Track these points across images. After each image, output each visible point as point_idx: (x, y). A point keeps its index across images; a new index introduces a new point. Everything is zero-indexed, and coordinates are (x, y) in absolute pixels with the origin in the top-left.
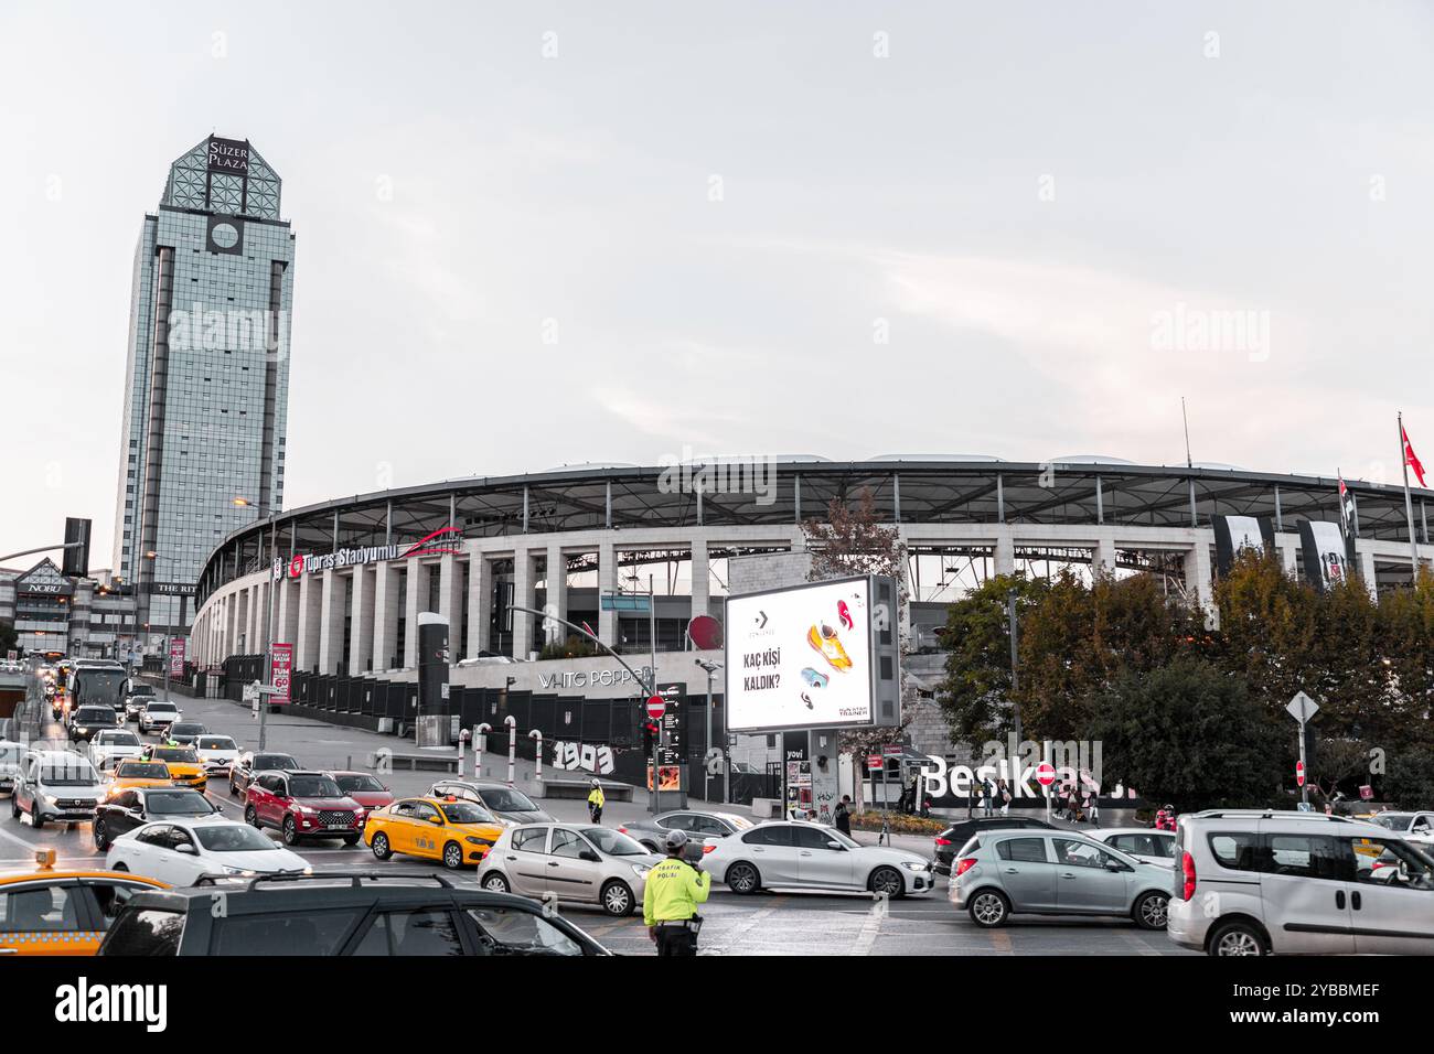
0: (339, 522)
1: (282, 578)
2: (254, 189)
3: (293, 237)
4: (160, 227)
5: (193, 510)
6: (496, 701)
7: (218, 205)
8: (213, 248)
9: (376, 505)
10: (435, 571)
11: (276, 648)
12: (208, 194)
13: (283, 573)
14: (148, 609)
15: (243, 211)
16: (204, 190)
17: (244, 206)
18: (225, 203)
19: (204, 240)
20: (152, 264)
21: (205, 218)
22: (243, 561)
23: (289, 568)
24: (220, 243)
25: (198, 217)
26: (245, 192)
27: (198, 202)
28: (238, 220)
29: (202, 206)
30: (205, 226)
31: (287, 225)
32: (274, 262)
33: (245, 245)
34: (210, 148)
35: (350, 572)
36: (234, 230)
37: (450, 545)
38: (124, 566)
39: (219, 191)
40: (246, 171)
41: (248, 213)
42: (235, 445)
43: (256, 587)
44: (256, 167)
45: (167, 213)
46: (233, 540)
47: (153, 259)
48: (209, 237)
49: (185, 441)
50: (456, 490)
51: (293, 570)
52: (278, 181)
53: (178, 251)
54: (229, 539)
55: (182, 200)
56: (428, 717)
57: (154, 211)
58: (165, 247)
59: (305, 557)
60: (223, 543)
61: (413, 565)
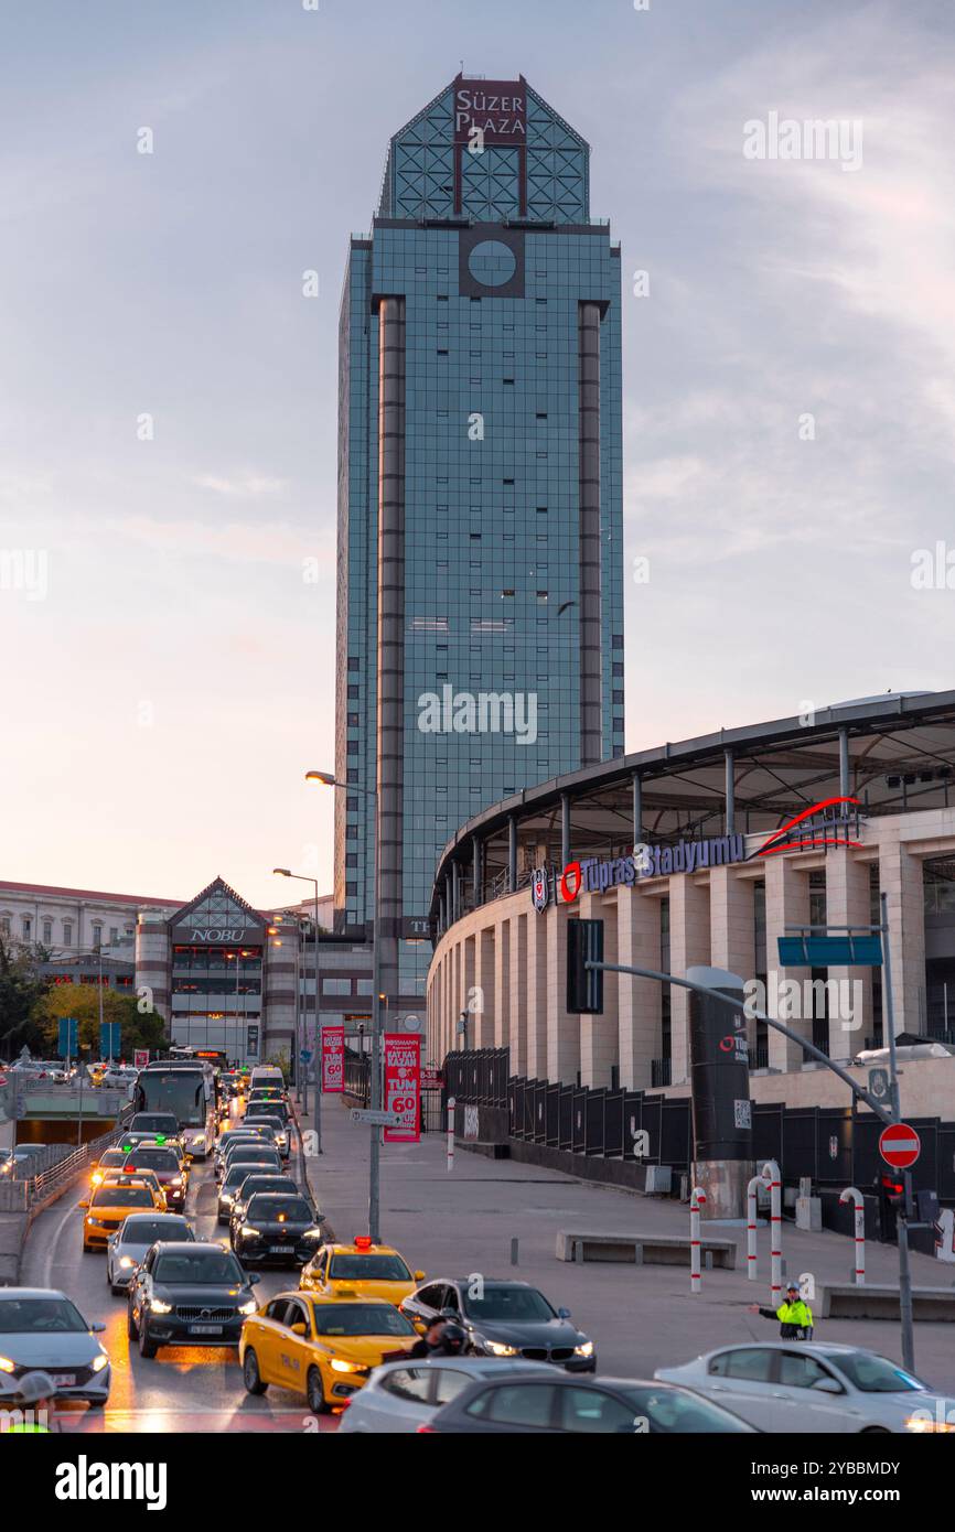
0: (643, 795)
1: (548, 905)
2: (540, 170)
3: (616, 253)
4: (376, 260)
5: (464, 779)
6: (840, 1134)
7: (476, 207)
8: (473, 290)
9: (707, 760)
10: (817, 878)
11: (391, 1042)
12: (458, 189)
13: (549, 895)
14: (396, 966)
15: (523, 212)
16: (450, 183)
17: (523, 203)
18: (491, 203)
19: (455, 276)
20: (367, 330)
21: (454, 235)
22: (488, 873)
23: (559, 885)
24: (482, 278)
25: (441, 234)
26: (523, 177)
27: (440, 206)
28: (515, 231)
29: (448, 214)
30: (455, 250)
31: (604, 231)
32: (582, 303)
33: (529, 278)
34: (457, 102)
35: (663, 889)
36: (508, 252)
37: (841, 831)
38: (351, 888)
39: (476, 180)
40: (523, 137)
41: (531, 217)
42: (532, 655)
43: (506, 923)
44: (541, 127)
45: (388, 233)
46: (468, 836)
47: (368, 320)
48: (464, 270)
49: (442, 654)
50: (847, 725)
51: (565, 889)
52: (582, 149)
53: (409, 302)
54: (461, 835)
55: (412, 205)
56: (713, 1164)
57: (366, 231)
58: (387, 297)
59: (584, 865)
60: (453, 844)
61: (775, 871)
